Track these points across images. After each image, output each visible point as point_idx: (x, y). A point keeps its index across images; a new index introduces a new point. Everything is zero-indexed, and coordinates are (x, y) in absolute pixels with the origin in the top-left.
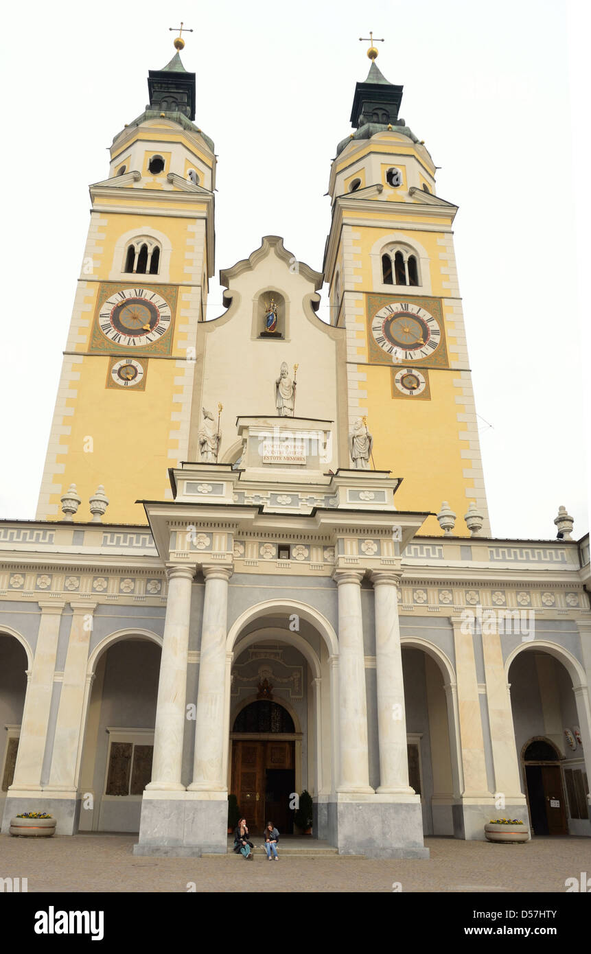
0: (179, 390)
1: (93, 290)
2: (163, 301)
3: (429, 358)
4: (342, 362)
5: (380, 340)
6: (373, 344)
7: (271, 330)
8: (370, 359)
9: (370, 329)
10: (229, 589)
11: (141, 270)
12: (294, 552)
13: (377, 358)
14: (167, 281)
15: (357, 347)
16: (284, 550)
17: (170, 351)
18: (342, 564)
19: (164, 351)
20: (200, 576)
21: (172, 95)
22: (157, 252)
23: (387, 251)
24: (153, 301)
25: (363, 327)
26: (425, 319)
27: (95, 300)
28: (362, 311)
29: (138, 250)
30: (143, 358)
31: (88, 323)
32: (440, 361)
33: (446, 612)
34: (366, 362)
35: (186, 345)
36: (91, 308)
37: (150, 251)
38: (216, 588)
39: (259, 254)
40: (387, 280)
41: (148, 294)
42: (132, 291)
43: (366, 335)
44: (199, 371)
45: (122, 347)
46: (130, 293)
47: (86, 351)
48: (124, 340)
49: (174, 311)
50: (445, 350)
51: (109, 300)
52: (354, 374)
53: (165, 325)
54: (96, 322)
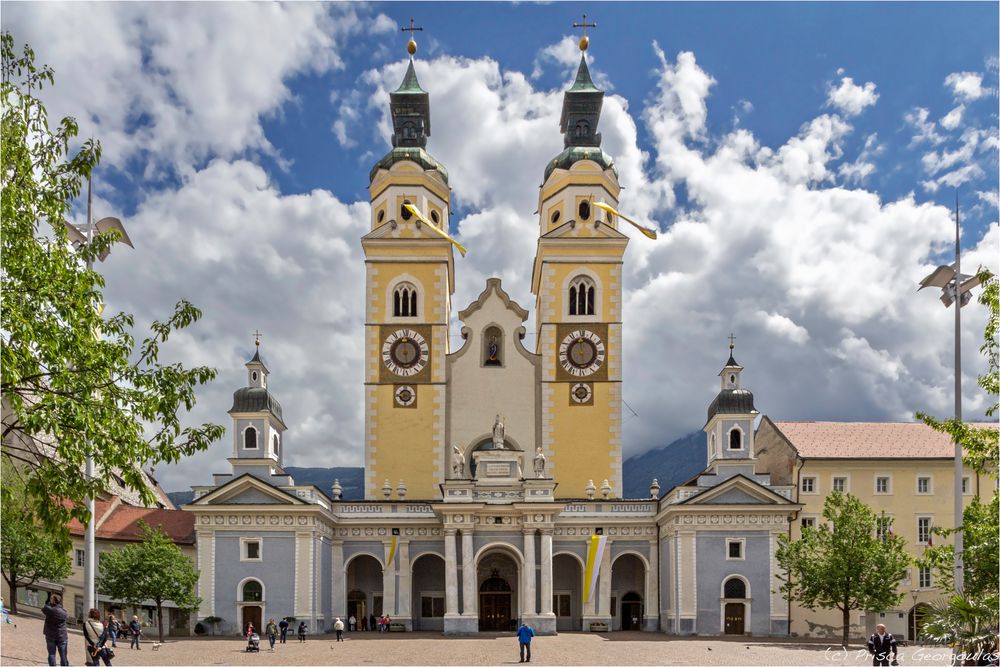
0: (437, 406)
1: (376, 333)
2: (422, 339)
3: (595, 373)
4: (539, 382)
5: (564, 362)
6: (559, 364)
7: (493, 358)
8: (557, 378)
9: (558, 354)
10: (473, 539)
11: (405, 314)
12: (503, 520)
13: (562, 376)
14: (423, 322)
15: (549, 370)
16: (498, 520)
17: (430, 378)
18: (526, 526)
19: (425, 378)
20: (459, 534)
21: (410, 119)
22: (414, 295)
23: (574, 284)
24: (416, 339)
25: (553, 353)
26: (596, 342)
27: (378, 341)
28: (553, 340)
29: (401, 295)
30: (414, 385)
31: (376, 360)
32: (602, 376)
33: (583, 538)
34: (554, 380)
35: (438, 374)
36: (376, 347)
37: (410, 296)
38: (467, 540)
39: (485, 296)
40: (572, 312)
41: (412, 334)
42: (401, 331)
43: (555, 360)
44: (448, 393)
45: (399, 377)
46: (400, 333)
47: (377, 381)
48: (400, 372)
49: (430, 347)
50: (607, 366)
51: (388, 340)
52: (547, 390)
53: (425, 358)
54: (381, 359)
